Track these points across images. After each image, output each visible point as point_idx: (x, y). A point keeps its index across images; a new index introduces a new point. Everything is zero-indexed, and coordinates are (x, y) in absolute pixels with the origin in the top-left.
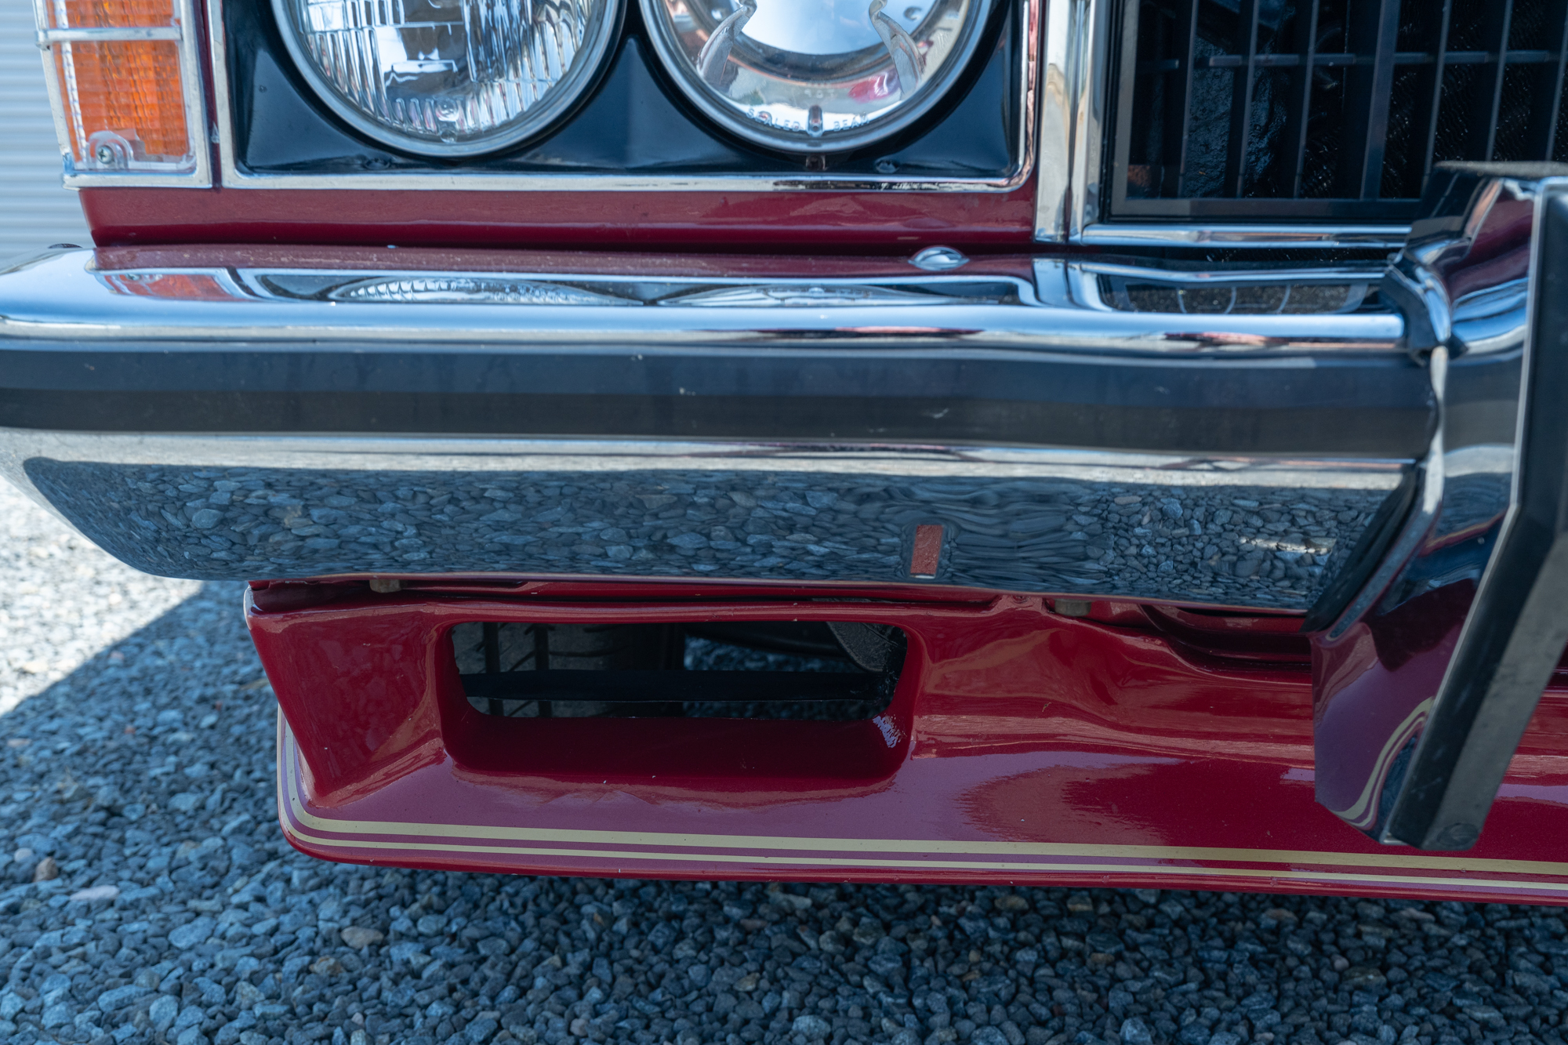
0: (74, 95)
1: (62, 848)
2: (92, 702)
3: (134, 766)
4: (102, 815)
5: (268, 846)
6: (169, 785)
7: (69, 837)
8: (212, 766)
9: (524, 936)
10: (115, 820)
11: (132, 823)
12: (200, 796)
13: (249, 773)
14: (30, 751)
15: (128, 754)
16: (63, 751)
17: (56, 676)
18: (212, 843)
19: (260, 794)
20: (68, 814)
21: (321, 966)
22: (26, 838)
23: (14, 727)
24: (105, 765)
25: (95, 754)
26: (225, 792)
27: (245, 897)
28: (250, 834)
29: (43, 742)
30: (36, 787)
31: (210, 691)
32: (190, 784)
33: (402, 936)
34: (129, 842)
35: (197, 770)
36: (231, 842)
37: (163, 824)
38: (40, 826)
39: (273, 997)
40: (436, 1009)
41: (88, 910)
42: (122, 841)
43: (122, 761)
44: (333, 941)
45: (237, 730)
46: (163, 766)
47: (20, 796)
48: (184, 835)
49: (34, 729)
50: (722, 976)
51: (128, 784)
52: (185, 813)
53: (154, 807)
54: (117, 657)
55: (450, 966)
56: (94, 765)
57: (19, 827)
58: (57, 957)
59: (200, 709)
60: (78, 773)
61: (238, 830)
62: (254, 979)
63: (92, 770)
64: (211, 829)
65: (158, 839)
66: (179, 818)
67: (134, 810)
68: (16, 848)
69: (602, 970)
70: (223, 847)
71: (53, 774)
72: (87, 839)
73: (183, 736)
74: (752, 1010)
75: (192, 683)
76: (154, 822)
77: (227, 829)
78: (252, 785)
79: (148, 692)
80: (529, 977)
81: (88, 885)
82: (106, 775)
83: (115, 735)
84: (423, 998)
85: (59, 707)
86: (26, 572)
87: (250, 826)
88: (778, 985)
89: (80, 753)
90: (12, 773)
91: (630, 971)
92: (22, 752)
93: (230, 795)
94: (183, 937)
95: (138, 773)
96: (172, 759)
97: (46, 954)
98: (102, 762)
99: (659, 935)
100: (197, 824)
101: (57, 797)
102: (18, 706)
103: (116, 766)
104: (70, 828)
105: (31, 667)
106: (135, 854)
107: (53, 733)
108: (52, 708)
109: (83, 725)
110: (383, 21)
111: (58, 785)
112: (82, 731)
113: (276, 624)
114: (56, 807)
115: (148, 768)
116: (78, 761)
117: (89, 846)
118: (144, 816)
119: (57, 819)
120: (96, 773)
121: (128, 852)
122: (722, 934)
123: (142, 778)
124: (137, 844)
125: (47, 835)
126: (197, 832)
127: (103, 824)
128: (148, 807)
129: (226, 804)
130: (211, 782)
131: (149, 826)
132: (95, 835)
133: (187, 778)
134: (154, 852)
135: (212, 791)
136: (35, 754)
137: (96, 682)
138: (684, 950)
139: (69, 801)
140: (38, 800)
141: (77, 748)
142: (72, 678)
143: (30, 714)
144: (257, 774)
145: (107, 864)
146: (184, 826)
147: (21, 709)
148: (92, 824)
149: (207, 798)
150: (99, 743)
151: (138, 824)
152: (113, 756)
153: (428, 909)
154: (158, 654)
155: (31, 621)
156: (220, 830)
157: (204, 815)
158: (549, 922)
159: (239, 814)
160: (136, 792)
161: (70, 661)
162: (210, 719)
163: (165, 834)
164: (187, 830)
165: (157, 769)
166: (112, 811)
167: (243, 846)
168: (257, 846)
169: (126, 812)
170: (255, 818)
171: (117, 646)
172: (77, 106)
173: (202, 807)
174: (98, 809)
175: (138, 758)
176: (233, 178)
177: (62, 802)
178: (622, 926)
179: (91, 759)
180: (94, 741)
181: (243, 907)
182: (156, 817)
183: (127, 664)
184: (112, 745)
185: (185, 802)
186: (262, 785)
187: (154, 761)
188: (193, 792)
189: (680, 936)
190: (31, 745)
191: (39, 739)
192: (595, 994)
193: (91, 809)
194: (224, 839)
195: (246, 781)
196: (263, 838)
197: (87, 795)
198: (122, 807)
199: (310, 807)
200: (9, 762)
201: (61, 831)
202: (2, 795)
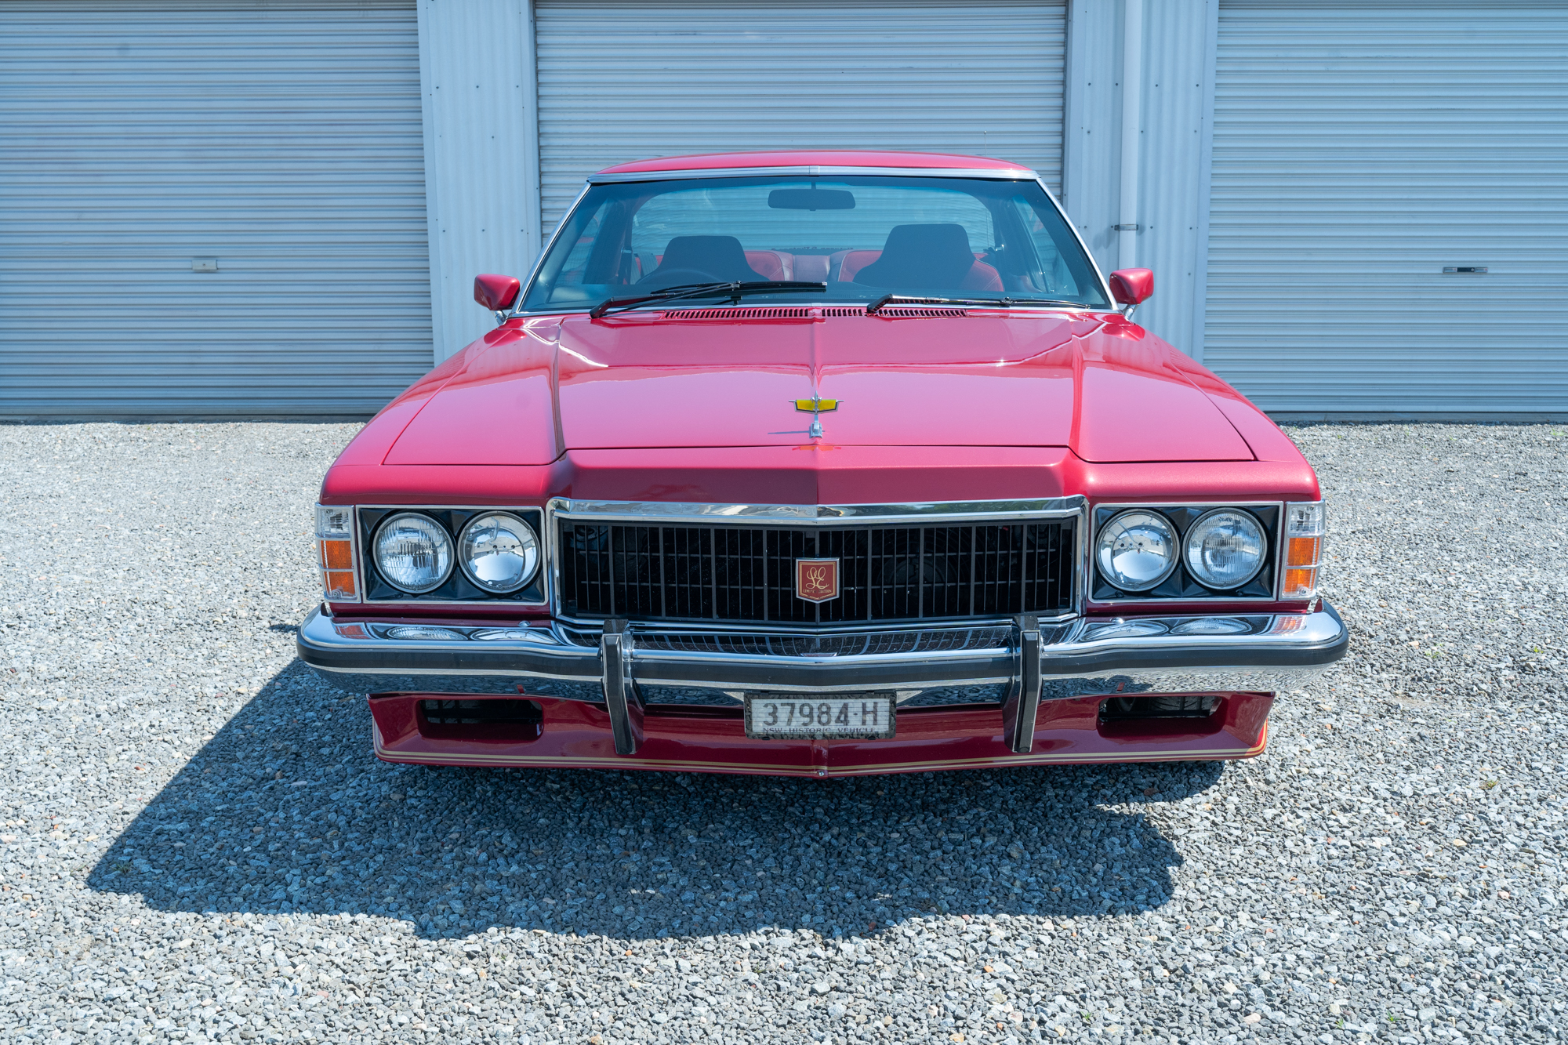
1: (282, 768)
2: (274, 708)
3: (301, 737)
6: (317, 744)
7: (284, 764)
9: (454, 796)
10: (299, 757)
11: (306, 758)
14: (255, 730)
15: (297, 731)
17: (253, 695)
18: (338, 766)
19: (355, 748)
20: (280, 755)
21: (383, 805)
22: (268, 764)
23: (244, 719)
24: (289, 736)
25: (283, 731)
27: (354, 784)
28: (353, 763)
29: (259, 726)
30: (263, 745)
31: (326, 703)
32: (325, 743)
33: (411, 797)
34: (306, 766)
35: (327, 738)
36: (346, 766)
37: (318, 759)
39: (368, 813)
40: (421, 816)
41: (298, 789)
42: (304, 765)
43: (295, 734)
44: (387, 798)
45: (341, 721)
47: (258, 748)
48: (327, 763)
49: (254, 720)
50: (520, 808)
51: (301, 744)
52: (325, 755)
53: (313, 752)
54: (278, 685)
55: (426, 805)
56: (284, 736)
58: (292, 803)
59: (323, 711)
60: (279, 739)
61: (348, 762)
62: (360, 808)
63: (284, 738)
64: (337, 761)
65: (317, 764)
66: (324, 757)
67: (306, 754)
68: (265, 768)
69: (479, 807)
70: (343, 768)
71: (269, 740)
72: (291, 764)
73: (319, 724)
74: (527, 818)
75: (317, 698)
76: (314, 758)
77: (344, 761)
78: (351, 744)
79: (297, 703)
80: (454, 809)
81: (296, 780)
82: (290, 740)
83: (289, 723)
84: (417, 813)
85: (261, 710)
86: (216, 634)
87: (353, 760)
88: (538, 810)
89: (277, 731)
90: (252, 739)
91: (489, 807)
92: (252, 730)
93: (343, 748)
94: (334, 797)
95: (303, 739)
96: (316, 733)
97: (288, 802)
98: (287, 734)
99: (501, 797)
100: (331, 760)
101: (273, 749)
102: (243, 709)
103: (293, 737)
104: (283, 760)
105: (241, 690)
106: (310, 770)
107: (262, 722)
109: (273, 718)
111: (272, 744)
112: (274, 721)
113: (375, 701)
114: (275, 753)
115: (307, 737)
116: (277, 734)
117: (292, 767)
118: (310, 756)
119: (277, 758)
120: (286, 739)
121: (307, 769)
122: (524, 796)
123: (305, 741)
124: (310, 766)
125: (274, 763)
126: (332, 763)
127: (295, 759)
128: (310, 752)
129: (342, 752)
130: (334, 743)
131: (313, 760)
132: (294, 763)
133: (324, 741)
134: (317, 769)
135: (335, 747)
136: (258, 731)
137: (272, 698)
138: (510, 801)
139: (279, 750)
140: (266, 750)
141: (275, 729)
142: (260, 695)
143: (249, 714)
145: (301, 773)
146: (326, 760)
147: (244, 711)
148: (291, 759)
149: (333, 749)
150: (284, 727)
151: (308, 759)
152: (291, 732)
153: (421, 788)
154: (297, 683)
155: (230, 664)
156: (341, 762)
157: (333, 756)
158: (463, 792)
159: (347, 756)
160: (304, 747)
161: (257, 688)
162: (329, 716)
163: (320, 763)
164: (328, 761)
165: (312, 737)
166: (297, 755)
167: (351, 767)
168: (356, 767)
169: (302, 754)
170: (354, 757)
171: (277, 678)
173: (332, 753)
174: (292, 753)
175: (301, 733)
177: (276, 751)
178: (489, 794)
179: (283, 734)
180: (281, 725)
181: (354, 787)
182: (315, 756)
183: (284, 688)
184: (290, 727)
185: (325, 751)
186: (355, 744)
187: (308, 734)
188: (328, 747)
189: (510, 797)
191: (255, 725)
192: (475, 813)
193: (289, 753)
194: (343, 765)
195: (349, 743)
197: (286, 748)
198: (301, 752)
199: (383, 748)
200: (249, 735)
201: (280, 762)
202: (250, 749)
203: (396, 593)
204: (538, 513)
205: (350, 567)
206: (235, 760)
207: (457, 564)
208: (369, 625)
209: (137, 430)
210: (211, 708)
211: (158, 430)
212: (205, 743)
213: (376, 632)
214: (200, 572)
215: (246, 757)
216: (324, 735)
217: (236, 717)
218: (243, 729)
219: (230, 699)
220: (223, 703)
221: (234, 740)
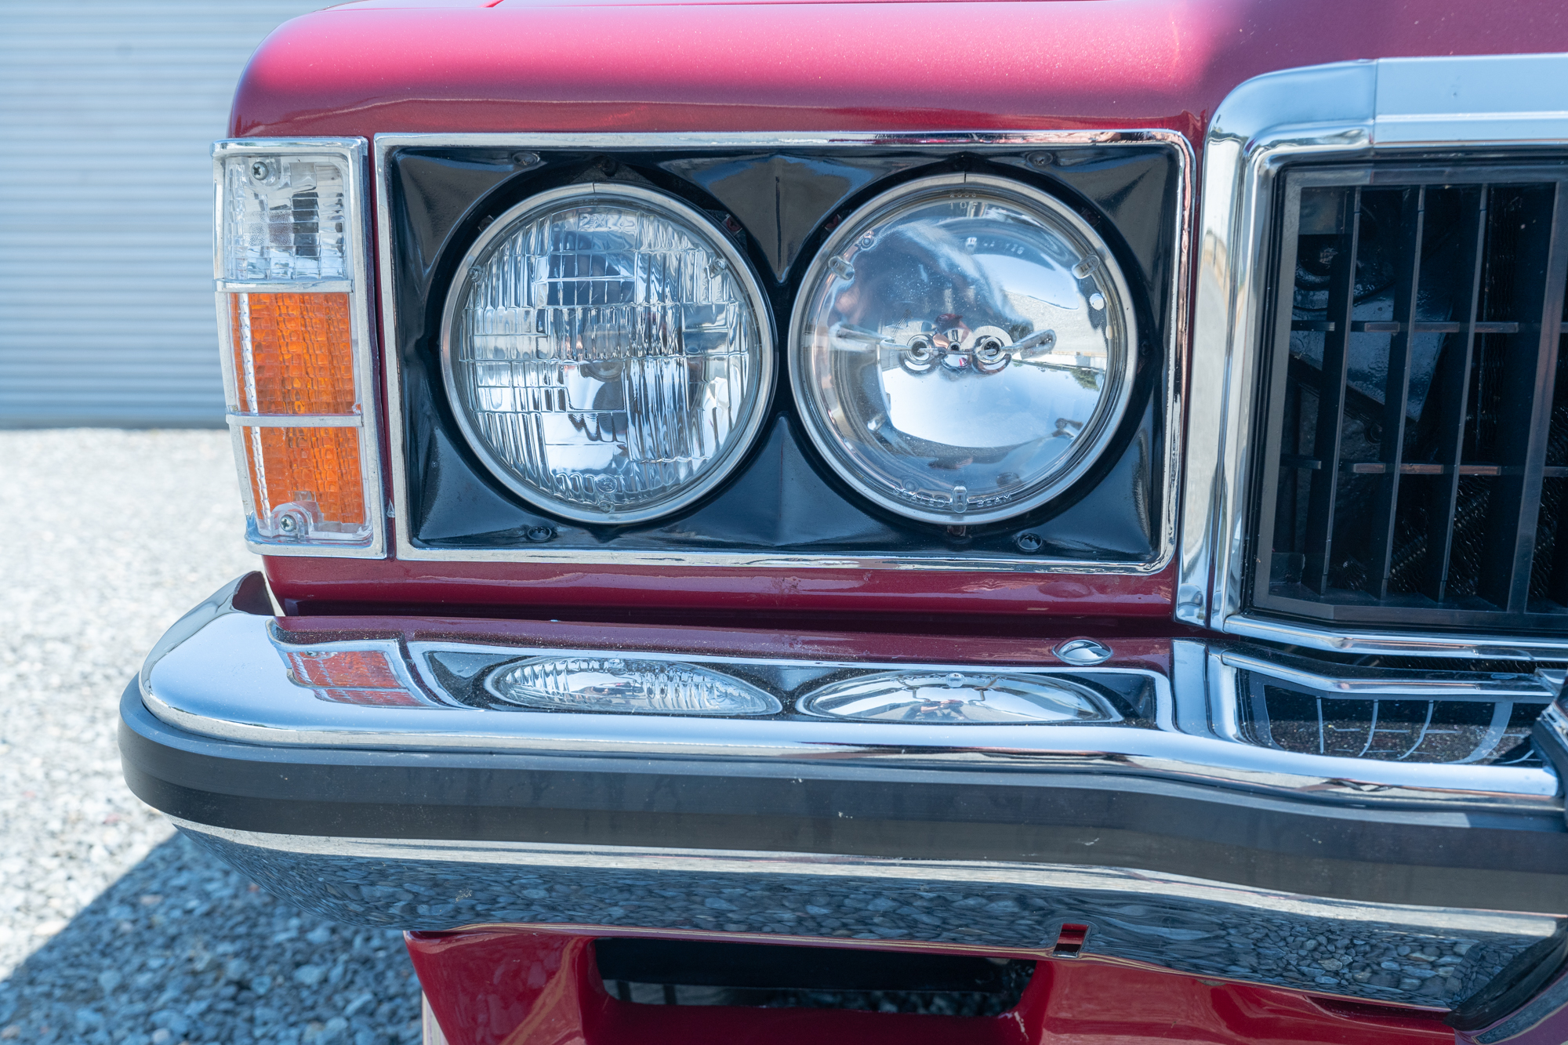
0: (261, 470)
1: (197, 1028)
3: (259, 930)
4: (231, 990)
5: (391, 1030)
6: (295, 953)
7: (203, 1015)
8: (333, 931)
10: (244, 995)
11: (260, 997)
12: (322, 969)
13: (368, 939)
14: (162, 910)
15: (253, 915)
16: (190, 912)
18: (336, 1024)
19: (380, 967)
20: (200, 986)
22: (164, 1014)
23: (145, 880)
24: (232, 928)
25: (223, 914)
26: (347, 962)
28: (372, 1014)
29: (171, 901)
30: (168, 953)
32: (313, 953)
34: (259, 1021)
36: (355, 1024)
37: (289, 1000)
38: (176, 1000)
42: (251, 1020)
43: (249, 923)
46: (286, 930)
47: (155, 963)
48: (311, 1014)
49: (165, 883)
51: (255, 952)
52: (309, 987)
53: (280, 980)
56: (221, 927)
57: (156, 1000)
60: (207, 937)
61: (361, 1011)
63: (222, 933)
64: (335, 1007)
65: (286, 1017)
66: (305, 994)
67: (261, 984)
68: (153, 1028)
70: (348, 1028)
71: (185, 938)
72: (219, 1018)
76: (281, 997)
77: (351, 1008)
78: (371, 955)
82: (234, 939)
83: (241, 893)
85: (187, 857)
87: (373, 1006)
89: (208, 914)
90: (147, 936)
92: (155, 911)
93: (353, 966)
95: (263, 938)
96: (294, 922)
98: (230, 923)
100: (321, 1000)
101: (189, 967)
102: (149, 856)
103: (242, 930)
104: (203, 1006)
106: (264, 1036)
107: (183, 889)
108: (179, 858)
109: (210, 880)
110: (549, 407)
111: (189, 953)
112: (210, 887)
114: (189, 980)
115: (273, 933)
116: (207, 922)
117: (221, 1025)
118: (271, 990)
119: (190, 993)
120: (224, 938)
121: (258, 1032)
123: (268, 943)
124: (265, 1024)
125: (181, 1012)
126: (321, 1010)
127: (233, 998)
128: (274, 978)
129: (349, 977)
130: (333, 951)
131: (276, 1002)
132: (227, 1012)
133: (310, 944)
134: (282, 1034)
135: (335, 961)
136: (166, 914)
139: (202, 972)
140: (172, 969)
141: (205, 908)
143: (161, 866)
144: (376, 942)
146: (309, 1002)
147: (151, 859)
148: (224, 999)
149: (329, 970)
150: (226, 902)
151: (266, 999)
152: (240, 918)
156: (344, 1008)
157: (327, 990)
159: (360, 990)
160: (262, 962)
163: (291, 1013)
164: (312, 1008)
165: (282, 933)
166: (242, 985)
167: (367, 1031)
168: (380, 1030)
169: (254, 985)
170: (375, 994)
172: (264, 480)
173: (325, 980)
174: (229, 983)
175: (263, 920)
176: (406, 551)
177: (195, 974)
179: (219, 921)
180: (221, 899)
182: (283, 992)
184: (238, 904)
185: (309, 975)
186: (381, 954)
187: (279, 924)
188: (317, 965)
190: (162, 904)
191: (167, 896)
193: (222, 981)
194: (348, 1019)
195: (367, 952)
196: (384, 1020)
197: (217, 966)
198: (250, 980)
200: (143, 922)
201: (195, 1008)
202: (136, 961)
203: (529, 520)
204: (1170, 155)
205: (344, 404)
206: (91, 996)
207: (782, 402)
208: (417, 649)
209: (141, 440)
210: (83, 849)
211: (165, 439)
212: (39, 943)
213: (442, 674)
214: (158, 596)
215: (122, 988)
216: (314, 926)
217: (128, 876)
218: (134, 906)
219: (132, 829)
220: (113, 837)
221: (105, 935)
